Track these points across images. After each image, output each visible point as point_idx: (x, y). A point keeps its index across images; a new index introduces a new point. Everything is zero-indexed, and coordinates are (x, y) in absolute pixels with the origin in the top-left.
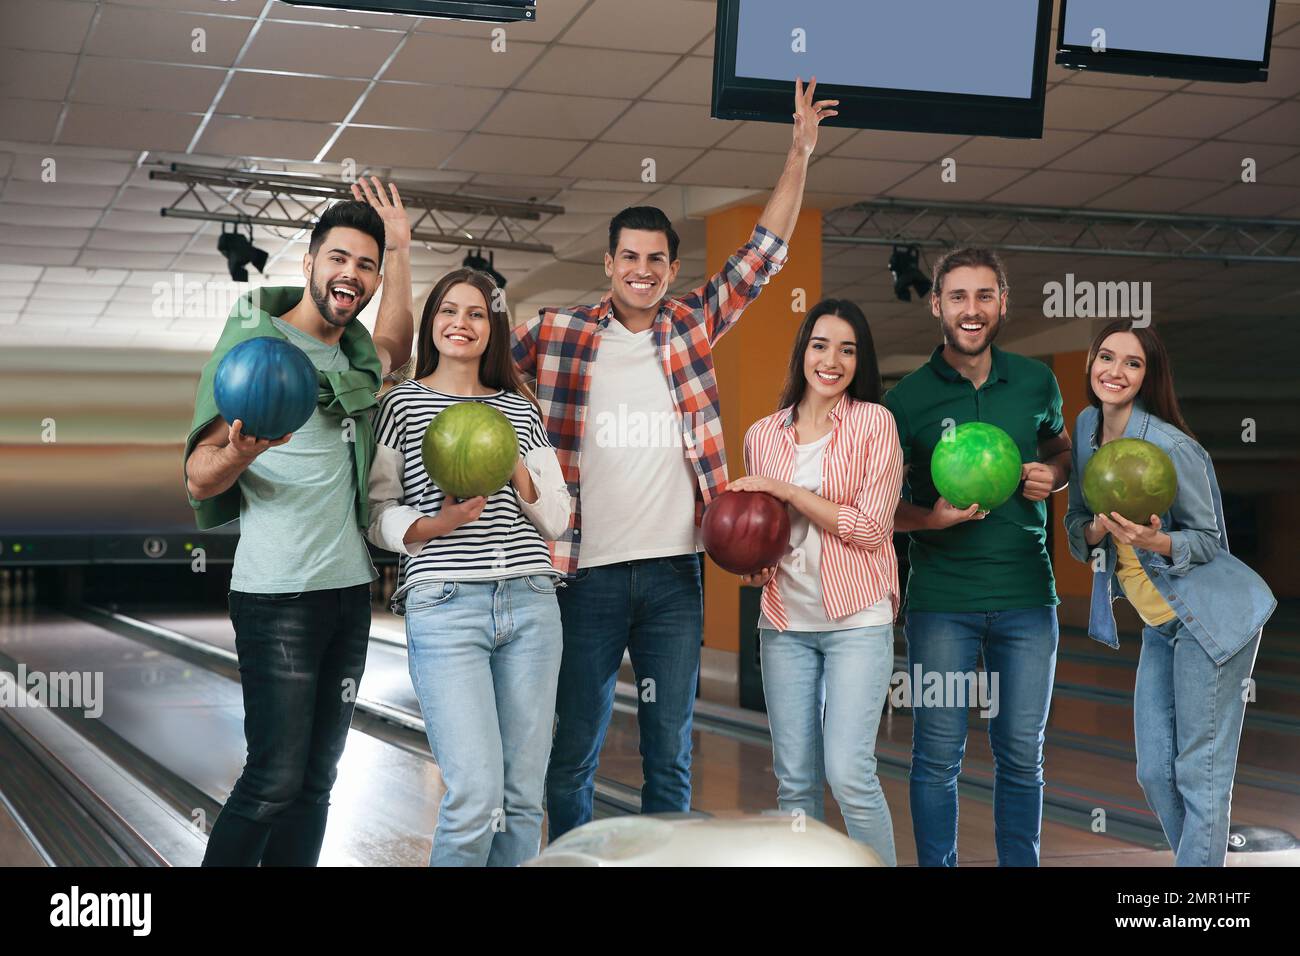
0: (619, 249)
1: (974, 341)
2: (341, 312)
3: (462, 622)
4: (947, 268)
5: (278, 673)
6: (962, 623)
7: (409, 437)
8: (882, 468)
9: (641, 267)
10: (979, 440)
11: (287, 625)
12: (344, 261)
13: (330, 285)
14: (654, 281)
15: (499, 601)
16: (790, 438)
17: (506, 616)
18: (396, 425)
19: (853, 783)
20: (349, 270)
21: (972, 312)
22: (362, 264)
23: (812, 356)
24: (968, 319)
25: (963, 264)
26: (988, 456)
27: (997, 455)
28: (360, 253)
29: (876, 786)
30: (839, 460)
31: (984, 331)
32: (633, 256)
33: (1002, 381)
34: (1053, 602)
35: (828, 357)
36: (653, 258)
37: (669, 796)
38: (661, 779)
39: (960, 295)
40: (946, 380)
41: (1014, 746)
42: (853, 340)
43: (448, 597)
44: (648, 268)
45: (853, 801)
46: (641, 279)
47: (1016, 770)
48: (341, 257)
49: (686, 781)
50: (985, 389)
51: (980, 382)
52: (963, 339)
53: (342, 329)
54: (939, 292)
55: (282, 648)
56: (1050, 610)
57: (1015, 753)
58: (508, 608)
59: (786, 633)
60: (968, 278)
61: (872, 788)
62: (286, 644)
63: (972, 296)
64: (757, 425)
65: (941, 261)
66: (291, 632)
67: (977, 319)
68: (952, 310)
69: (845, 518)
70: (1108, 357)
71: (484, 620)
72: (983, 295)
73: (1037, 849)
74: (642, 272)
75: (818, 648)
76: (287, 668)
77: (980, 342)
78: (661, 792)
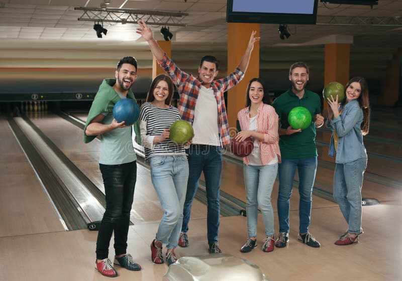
0: (203, 66)
1: (300, 87)
2: (127, 86)
3: (166, 170)
4: (293, 68)
5: (114, 185)
6: (293, 162)
7: (149, 119)
8: (273, 124)
9: (208, 72)
10: (302, 112)
11: (117, 173)
12: (127, 73)
13: (123, 79)
14: (211, 76)
15: (174, 164)
16: (248, 116)
17: (176, 168)
18: (146, 115)
19: (264, 205)
20: (128, 75)
21: (300, 79)
22: (132, 73)
23: (251, 92)
24: (299, 81)
25: (298, 66)
26: (304, 117)
27: (306, 116)
28: (131, 70)
29: (270, 205)
30: (260, 122)
31: (303, 84)
32: (206, 69)
33: (307, 98)
34: (316, 156)
35: (255, 92)
36: (211, 70)
37: (214, 208)
38: (213, 204)
39: (297, 75)
40: (292, 96)
41: (305, 192)
42: (262, 87)
43: (162, 164)
44: (210, 72)
45: (263, 209)
46: (207, 75)
47: (306, 198)
48: (126, 72)
49: (219, 204)
50: (302, 99)
51: (300, 98)
52: (297, 87)
53: (127, 91)
54: (291, 74)
55: (116, 179)
56: (315, 158)
57: (305, 194)
58: (177, 165)
59: (249, 165)
60: (299, 70)
61: (269, 206)
62: (117, 178)
63: (300, 75)
64: (240, 112)
65: (292, 66)
66: (117, 175)
67: (301, 81)
68: (295, 78)
69: (266, 137)
70: (352, 87)
71: (171, 169)
72: (302, 75)
73: (310, 218)
74: (208, 73)
75: (258, 170)
76: (117, 184)
77: (302, 88)
78: (212, 207)
